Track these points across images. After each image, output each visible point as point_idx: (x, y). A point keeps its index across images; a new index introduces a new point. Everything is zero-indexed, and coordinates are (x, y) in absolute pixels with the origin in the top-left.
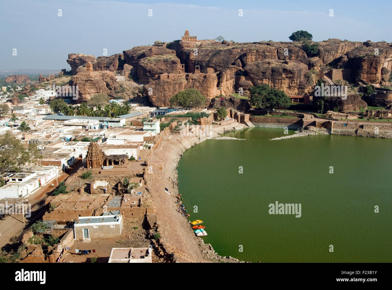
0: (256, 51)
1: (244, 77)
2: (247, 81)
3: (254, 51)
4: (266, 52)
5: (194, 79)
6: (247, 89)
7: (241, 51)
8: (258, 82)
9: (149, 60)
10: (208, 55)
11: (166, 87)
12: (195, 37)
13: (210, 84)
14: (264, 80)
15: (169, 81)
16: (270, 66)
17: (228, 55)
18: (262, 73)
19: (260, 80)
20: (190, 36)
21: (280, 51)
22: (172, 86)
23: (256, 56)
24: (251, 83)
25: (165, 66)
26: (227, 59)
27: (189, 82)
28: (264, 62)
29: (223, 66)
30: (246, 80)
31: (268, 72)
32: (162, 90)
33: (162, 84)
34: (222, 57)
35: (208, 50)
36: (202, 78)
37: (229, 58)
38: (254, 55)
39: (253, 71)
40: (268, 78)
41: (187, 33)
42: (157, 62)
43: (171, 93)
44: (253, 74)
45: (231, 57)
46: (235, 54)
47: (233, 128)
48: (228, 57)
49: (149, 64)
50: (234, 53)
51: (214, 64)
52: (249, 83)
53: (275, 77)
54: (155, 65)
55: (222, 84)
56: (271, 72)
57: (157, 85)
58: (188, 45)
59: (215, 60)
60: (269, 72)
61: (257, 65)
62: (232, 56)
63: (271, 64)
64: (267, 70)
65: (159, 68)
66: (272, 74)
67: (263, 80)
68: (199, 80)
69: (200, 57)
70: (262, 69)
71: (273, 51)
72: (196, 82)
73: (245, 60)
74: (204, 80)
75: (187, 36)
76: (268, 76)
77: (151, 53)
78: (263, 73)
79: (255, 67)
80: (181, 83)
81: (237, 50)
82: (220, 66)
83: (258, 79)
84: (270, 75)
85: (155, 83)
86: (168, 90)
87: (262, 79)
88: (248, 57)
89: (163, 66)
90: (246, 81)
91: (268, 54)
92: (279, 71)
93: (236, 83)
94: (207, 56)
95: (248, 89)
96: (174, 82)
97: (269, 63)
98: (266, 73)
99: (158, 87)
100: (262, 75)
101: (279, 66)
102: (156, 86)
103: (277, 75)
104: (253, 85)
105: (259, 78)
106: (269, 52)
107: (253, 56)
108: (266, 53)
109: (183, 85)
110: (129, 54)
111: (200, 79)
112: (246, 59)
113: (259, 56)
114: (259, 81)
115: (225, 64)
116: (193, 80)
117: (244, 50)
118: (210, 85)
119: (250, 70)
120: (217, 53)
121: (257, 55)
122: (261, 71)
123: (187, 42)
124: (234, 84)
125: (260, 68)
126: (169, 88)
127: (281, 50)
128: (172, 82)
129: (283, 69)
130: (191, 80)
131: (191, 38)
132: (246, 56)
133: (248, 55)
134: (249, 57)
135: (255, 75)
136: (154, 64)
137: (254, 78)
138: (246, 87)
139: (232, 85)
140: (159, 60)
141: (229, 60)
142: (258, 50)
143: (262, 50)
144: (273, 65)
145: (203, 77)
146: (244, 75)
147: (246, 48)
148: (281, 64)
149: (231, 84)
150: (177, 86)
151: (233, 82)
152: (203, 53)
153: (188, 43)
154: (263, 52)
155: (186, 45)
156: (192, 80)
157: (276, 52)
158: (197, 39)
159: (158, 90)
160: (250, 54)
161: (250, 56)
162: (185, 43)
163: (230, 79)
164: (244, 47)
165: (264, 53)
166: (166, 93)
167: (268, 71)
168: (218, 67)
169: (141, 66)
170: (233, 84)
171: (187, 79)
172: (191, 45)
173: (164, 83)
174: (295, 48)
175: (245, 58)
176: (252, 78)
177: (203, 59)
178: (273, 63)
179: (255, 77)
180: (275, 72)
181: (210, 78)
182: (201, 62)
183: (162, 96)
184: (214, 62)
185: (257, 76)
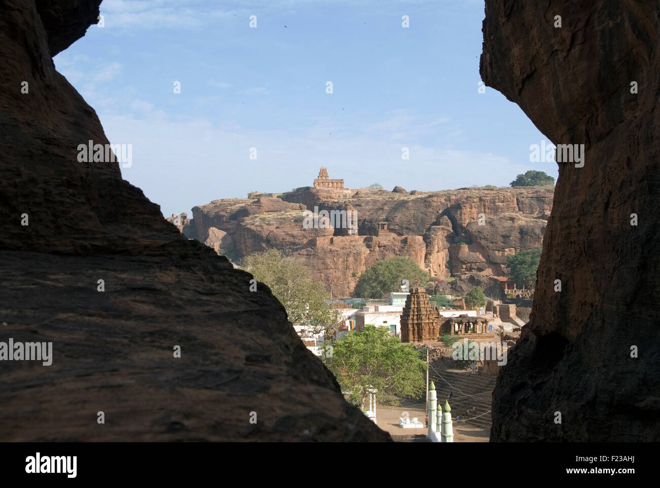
0: (478, 200)
1: (467, 246)
2: (473, 253)
3: (475, 200)
4: (497, 201)
5: (383, 245)
6: (474, 269)
7: (445, 200)
8: (495, 254)
9: (263, 220)
10: (382, 209)
11: (328, 261)
12: (341, 181)
13: (416, 254)
14: (506, 250)
15: (333, 248)
16: (516, 225)
17: (423, 209)
18: (501, 238)
19: (499, 251)
20: (330, 178)
21: (523, 199)
22: (340, 260)
23: (480, 208)
24: (481, 257)
25: (299, 229)
26: (422, 215)
27: (374, 251)
28: (502, 218)
29: (415, 229)
30: (469, 251)
31: (513, 235)
32: (321, 266)
33: (321, 255)
34: (412, 212)
35: (378, 201)
36: (399, 244)
37: (426, 215)
38: (475, 208)
39: (485, 233)
40: (513, 246)
41: (323, 173)
42: (281, 223)
43: (339, 274)
44: (485, 239)
45: (429, 212)
46: (436, 206)
47: (500, 326)
48: (422, 211)
49: (265, 226)
50: (435, 204)
51: (397, 225)
52: (478, 257)
53: (527, 245)
54: (277, 228)
55: (431, 257)
56: (519, 234)
57: (312, 256)
58: (329, 195)
59: (399, 217)
60: (515, 235)
61: (490, 222)
62: (431, 210)
63: (516, 221)
64: (511, 230)
65: (288, 234)
66: (521, 239)
67: (504, 251)
68: (393, 247)
69: (367, 214)
70: (500, 229)
71: (510, 199)
72: (386, 251)
73: (459, 216)
74: (403, 248)
75: (324, 178)
76: (514, 243)
77: (259, 209)
78: (503, 236)
79: (488, 227)
80: (358, 254)
81: (439, 200)
82: (410, 229)
83: (495, 249)
84: (518, 240)
85: (305, 253)
86: (333, 267)
87: (503, 249)
88: (464, 211)
89: (297, 229)
90: (471, 253)
91: (501, 204)
92: (535, 233)
93: (451, 257)
94: (381, 211)
95: (476, 267)
96: (344, 251)
97: (512, 219)
98: (510, 236)
99: (314, 261)
100: (502, 240)
101: (532, 224)
102: (309, 258)
103: (530, 241)
104: (484, 260)
105: (497, 247)
106: (503, 202)
107: (474, 210)
108: (497, 204)
109: (363, 257)
110: (208, 212)
111: (395, 246)
112: (461, 215)
113: (485, 209)
114: (497, 252)
115: (418, 224)
116: (381, 247)
117: (453, 200)
118: (416, 256)
119: (479, 232)
120: (400, 206)
121: (480, 206)
122: (501, 234)
123: (327, 189)
124: (448, 259)
125: (497, 228)
126: (335, 263)
127: (523, 197)
128: (341, 252)
129: (541, 229)
130: (377, 248)
131: (332, 183)
132: (461, 208)
133: (464, 206)
134: (466, 210)
135: (488, 242)
136: (276, 226)
137: (488, 247)
138: (472, 264)
139: (444, 262)
140: (284, 219)
141: (426, 217)
142: (483, 198)
143: (489, 199)
144: (520, 222)
145: (400, 242)
146: (467, 243)
147: (455, 195)
148: (535, 220)
149: (443, 259)
150: (351, 259)
151: (447, 257)
152: (370, 207)
153: (328, 192)
154: (492, 201)
155: (326, 194)
156: (379, 247)
157: (516, 202)
158: (345, 186)
159: (313, 266)
160: (468, 206)
161: (468, 210)
162: (322, 191)
163: (443, 250)
164: (450, 194)
165: (494, 203)
166: (330, 273)
167: (513, 233)
168: (406, 230)
169: (249, 230)
170: (446, 259)
171: (368, 246)
172: (334, 195)
173: (325, 252)
174: (549, 195)
175: (459, 213)
176: (483, 247)
177: (375, 216)
178: (519, 219)
179: (489, 244)
180: (526, 234)
181: (414, 243)
182: (371, 221)
183: (323, 278)
184: (397, 220)
185: (493, 243)
